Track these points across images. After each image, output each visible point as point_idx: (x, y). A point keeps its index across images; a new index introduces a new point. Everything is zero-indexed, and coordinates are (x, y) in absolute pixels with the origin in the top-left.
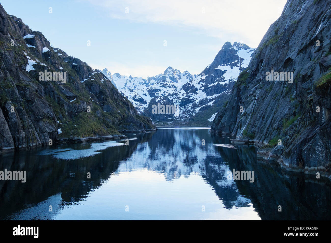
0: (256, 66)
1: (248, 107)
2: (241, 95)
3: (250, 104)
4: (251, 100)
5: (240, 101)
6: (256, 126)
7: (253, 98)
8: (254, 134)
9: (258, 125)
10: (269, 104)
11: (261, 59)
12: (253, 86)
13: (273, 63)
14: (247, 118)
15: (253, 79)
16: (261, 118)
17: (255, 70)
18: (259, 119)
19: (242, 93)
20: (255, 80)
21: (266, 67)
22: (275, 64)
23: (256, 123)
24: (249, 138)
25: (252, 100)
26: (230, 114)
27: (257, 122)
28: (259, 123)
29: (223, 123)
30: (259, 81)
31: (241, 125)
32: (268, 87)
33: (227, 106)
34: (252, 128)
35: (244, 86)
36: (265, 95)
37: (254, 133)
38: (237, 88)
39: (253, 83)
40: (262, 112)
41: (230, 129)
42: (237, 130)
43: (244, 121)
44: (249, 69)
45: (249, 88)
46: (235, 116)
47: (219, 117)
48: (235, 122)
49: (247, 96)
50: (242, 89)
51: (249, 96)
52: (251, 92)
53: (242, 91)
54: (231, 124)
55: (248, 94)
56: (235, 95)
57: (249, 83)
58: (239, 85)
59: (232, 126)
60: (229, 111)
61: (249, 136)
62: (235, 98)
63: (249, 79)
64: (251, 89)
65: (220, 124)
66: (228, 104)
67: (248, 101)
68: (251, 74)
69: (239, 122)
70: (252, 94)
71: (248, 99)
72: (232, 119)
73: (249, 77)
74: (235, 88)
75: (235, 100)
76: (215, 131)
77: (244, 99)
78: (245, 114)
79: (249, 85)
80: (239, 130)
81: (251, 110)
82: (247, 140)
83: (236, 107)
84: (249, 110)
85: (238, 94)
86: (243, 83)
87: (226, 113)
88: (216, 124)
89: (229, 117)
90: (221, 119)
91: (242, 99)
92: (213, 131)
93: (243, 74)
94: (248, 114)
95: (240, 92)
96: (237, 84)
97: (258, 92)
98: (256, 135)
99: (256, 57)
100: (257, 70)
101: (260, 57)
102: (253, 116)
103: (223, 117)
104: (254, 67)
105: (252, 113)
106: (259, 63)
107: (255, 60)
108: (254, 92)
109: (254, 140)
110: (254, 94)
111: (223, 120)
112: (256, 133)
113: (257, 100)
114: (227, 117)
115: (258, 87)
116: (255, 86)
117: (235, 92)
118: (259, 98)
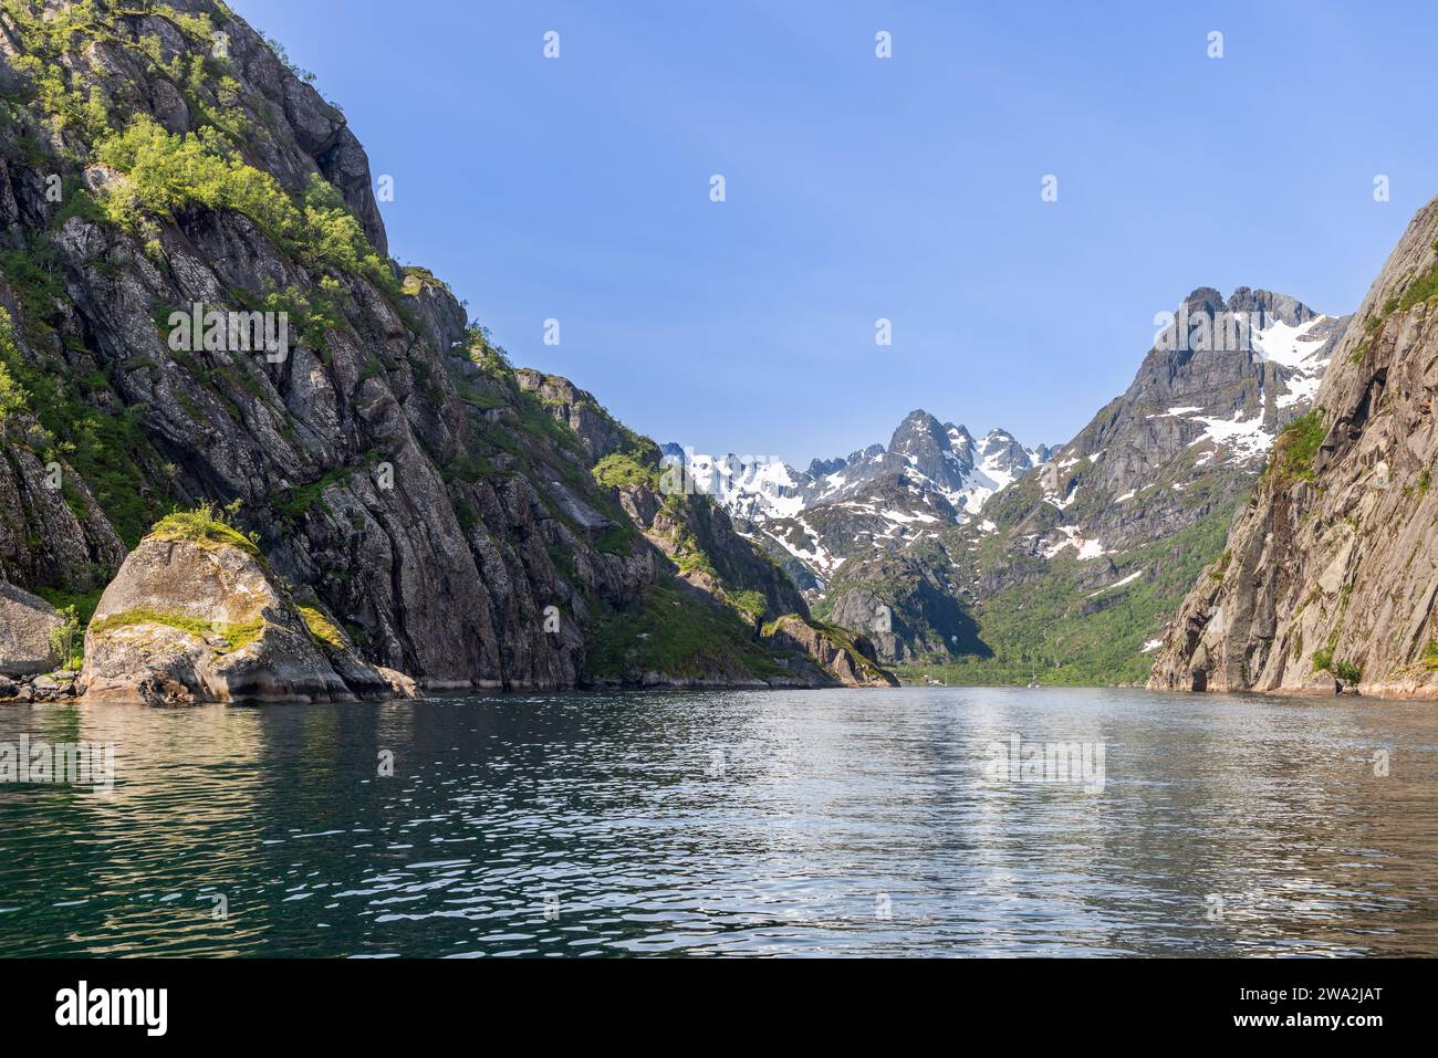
0: (1356, 396)
1: (1327, 566)
2: (1292, 521)
3: (1334, 553)
4: (1340, 539)
5: (1290, 547)
6: (1366, 636)
7: (1349, 528)
8: (1363, 665)
9: (1378, 631)
10: (1420, 543)
11: (1378, 367)
12: (1346, 479)
14: (1324, 611)
15: (1345, 452)
16: (1390, 599)
17: (1351, 416)
18: (1380, 605)
19: (1295, 514)
20: (1352, 455)
21: (1403, 399)
23: (1365, 625)
24: (1341, 681)
25: (1346, 538)
26: (1244, 608)
27: (1371, 620)
28: (1382, 622)
29: (1210, 647)
30: (1371, 461)
31: (1300, 640)
32: (1414, 479)
33: (1227, 574)
34: (1350, 646)
35: (1306, 484)
36: (1404, 512)
37: (1360, 659)
38: (1272, 494)
39: (1345, 470)
40: (1389, 578)
41: (1244, 672)
42: (1283, 661)
43: (1313, 625)
44: (1324, 411)
45: (1327, 489)
46: (1266, 617)
47: (1192, 620)
48: (1268, 641)
49: (1318, 527)
50: (1294, 496)
51: (1331, 523)
52: (1339, 507)
53: (1295, 506)
54: (1250, 651)
55: (1327, 514)
56: (1265, 523)
57: (1324, 468)
58: (1279, 481)
59: (1256, 657)
60: (1240, 595)
61: (1341, 673)
62: (1265, 536)
63: (1326, 453)
64: (1338, 495)
65: (1200, 651)
66: (1234, 563)
67: (1330, 544)
68: (1335, 433)
69: (1291, 630)
70: (1346, 512)
71: (1328, 535)
72: (1255, 629)
73: (1327, 444)
74: (1263, 496)
75: (1263, 545)
76: (1171, 686)
77: (1305, 539)
78: (1315, 597)
79: (1328, 476)
80: (1290, 661)
81: (1340, 579)
82: (1333, 687)
83: (1270, 574)
84: (1333, 578)
85: (1279, 520)
86: (1301, 469)
87: (1224, 601)
88: (1181, 654)
89: (1238, 620)
90: (1203, 631)
91: (1298, 537)
92: (1165, 686)
93: (1296, 433)
94: (1331, 596)
95: (1286, 509)
96: (1273, 477)
97: (1369, 501)
98: (1367, 668)
99: (1356, 359)
100: (1359, 415)
101: (1373, 357)
102: (1353, 597)
103: (1209, 620)
104: (1350, 404)
105: (1348, 589)
106: (1370, 385)
107: (1351, 371)
108: (1351, 505)
109: (1363, 688)
110: (1354, 513)
111: (1212, 634)
112: (1371, 659)
113: (1367, 533)
114: (1230, 621)
115: (1371, 482)
116: (1355, 480)
117: (1262, 512)
118: (1375, 528)
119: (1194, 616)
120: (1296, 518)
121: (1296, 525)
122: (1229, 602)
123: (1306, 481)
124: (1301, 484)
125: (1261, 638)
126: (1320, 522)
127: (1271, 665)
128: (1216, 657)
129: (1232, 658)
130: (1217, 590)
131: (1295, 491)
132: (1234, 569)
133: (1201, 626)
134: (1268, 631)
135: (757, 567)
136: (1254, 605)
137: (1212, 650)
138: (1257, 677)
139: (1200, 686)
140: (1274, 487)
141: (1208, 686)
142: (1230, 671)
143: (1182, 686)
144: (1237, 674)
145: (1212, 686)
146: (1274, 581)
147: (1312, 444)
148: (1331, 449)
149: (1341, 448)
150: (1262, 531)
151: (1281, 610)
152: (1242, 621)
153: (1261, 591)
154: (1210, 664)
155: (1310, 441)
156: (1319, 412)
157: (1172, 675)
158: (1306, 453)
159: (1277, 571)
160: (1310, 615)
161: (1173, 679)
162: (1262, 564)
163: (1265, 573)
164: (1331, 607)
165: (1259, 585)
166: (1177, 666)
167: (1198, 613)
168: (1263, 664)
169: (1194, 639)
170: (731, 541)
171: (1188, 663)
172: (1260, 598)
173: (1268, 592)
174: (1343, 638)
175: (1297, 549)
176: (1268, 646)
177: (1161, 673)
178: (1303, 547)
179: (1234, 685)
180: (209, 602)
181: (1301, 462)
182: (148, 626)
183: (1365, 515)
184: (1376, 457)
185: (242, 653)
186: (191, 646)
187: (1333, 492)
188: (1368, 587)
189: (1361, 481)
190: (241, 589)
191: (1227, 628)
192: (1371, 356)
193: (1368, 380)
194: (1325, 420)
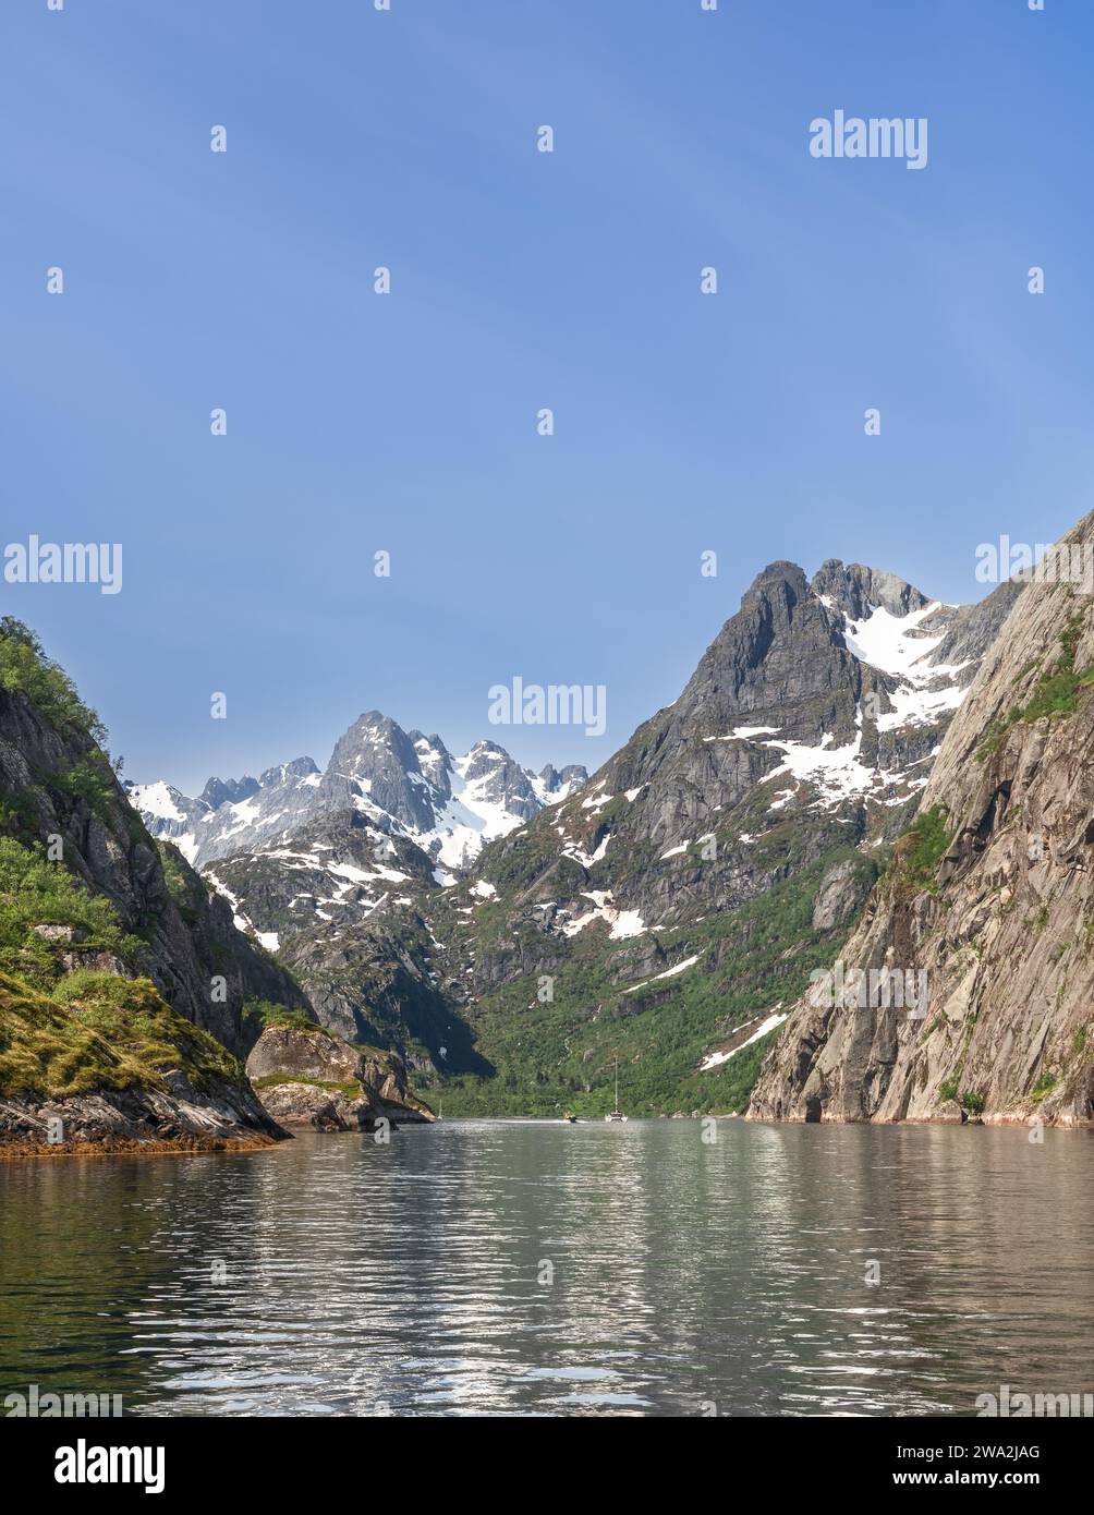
0: (982, 807)
1: (952, 993)
2: (915, 936)
3: (959, 979)
4: (964, 964)
5: (912, 964)
6: (989, 1067)
7: (973, 954)
8: (986, 1095)
9: (1000, 1062)
10: (1037, 980)
11: (1004, 778)
12: (971, 898)
13: (1051, 821)
14: (950, 1039)
15: (970, 867)
16: (1011, 1032)
17: (975, 828)
18: (1003, 1037)
19: (918, 928)
20: (976, 872)
21: (1025, 830)
22: (1055, 827)
23: (988, 1056)
24: (966, 1110)
25: (970, 964)
26: (864, 1029)
27: (993, 1052)
28: (1004, 1054)
29: (826, 1072)
30: (995, 884)
31: (925, 1068)
32: (1034, 913)
34: (975, 1076)
35: (929, 897)
36: (1025, 945)
37: (984, 1090)
38: (893, 903)
39: (969, 887)
40: (1010, 1012)
41: (863, 1099)
42: (909, 1091)
43: (938, 1052)
44: (948, 810)
45: (951, 905)
46: (886, 1039)
47: (804, 1042)
48: (889, 1066)
49: (942, 946)
50: (918, 909)
51: (956, 945)
52: (964, 929)
53: (918, 920)
54: (870, 1077)
55: (951, 934)
56: (885, 935)
57: (948, 882)
58: (900, 890)
59: (876, 1085)
60: (859, 1014)
61: (966, 1103)
62: (885, 950)
63: (950, 864)
64: (963, 916)
65: (814, 1076)
67: (954, 969)
68: (960, 843)
69: (918, 1057)
70: (970, 936)
71: (952, 960)
72: (874, 1054)
73: (952, 855)
74: (882, 903)
75: (883, 960)
76: (779, 1116)
77: (930, 956)
78: (940, 1024)
79: (952, 891)
80: (916, 1090)
81: (965, 1006)
82: (959, 1116)
84: (958, 1005)
85: (901, 934)
86: (924, 878)
87: (840, 1022)
88: (790, 1079)
89: (856, 1043)
90: (815, 1054)
91: (921, 954)
92: (771, 1117)
93: (918, 835)
94: (956, 1024)
95: (908, 922)
96: (894, 884)
97: (992, 927)
98: (990, 1098)
99: (981, 758)
100: (984, 828)
101: (997, 768)
102: (978, 1027)
103: (824, 1041)
104: (975, 813)
105: (973, 1019)
106: (995, 796)
107: (975, 772)
108: (976, 929)
109: (986, 1117)
110: (978, 938)
111: (828, 1058)
112: (993, 1089)
113: (991, 962)
114: (848, 1043)
115: (994, 907)
116: (979, 901)
117: (882, 922)
118: (997, 958)
119: (806, 1037)
120: (918, 933)
121: (919, 941)
122: (846, 1023)
123: (928, 893)
124: (925, 896)
125: (882, 1063)
126: (944, 941)
127: (895, 1093)
128: (832, 1084)
129: (850, 1085)
131: (918, 903)
133: (814, 1048)
134: (889, 1056)
136: (873, 1026)
137: (827, 1075)
138: (877, 1106)
139: (814, 1116)
140: (894, 895)
141: (823, 1116)
142: (847, 1099)
143: (792, 1117)
144: (856, 1102)
145: (827, 1115)
147: (935, 849)
148: (955, 860)
149: (966, 860)
150: (882, 944)
151: (903, 1034)
152: (862, 1043)
153: (882, 1011)
154: (826, 1092)
155: (933, 845)
156: (942, 811)
157: (780, 1103)
158: (930, 859)
160: (934, 1043)
161: (780, 1109)
164: (956, 1035)
166: (786, 1093)
167: (811, 1034)
168: (883, 1092)
169: (806, 1065)
170: (231, 936)
171: (800, 1090)
172: (880, 1019)
173: (889, 1012)
174: (968, 1068)
176: (889, 1072)
177: (765, 1101)
178: (926, 967)
179: (852, 1115)
180: (317, 1069)
181: (925, 869)
182: (296, 1085)
183: (989, 942)
184: (1000, 879)
185: (361, 1101)
186: (331, 1097)
187: (957, 910)
188: (991, 1018)
189: (985, 904)
190: (334, 1061)
191: (845, 1051)
192: (996, 763)
193: (992, 791)
194: (949, 824)
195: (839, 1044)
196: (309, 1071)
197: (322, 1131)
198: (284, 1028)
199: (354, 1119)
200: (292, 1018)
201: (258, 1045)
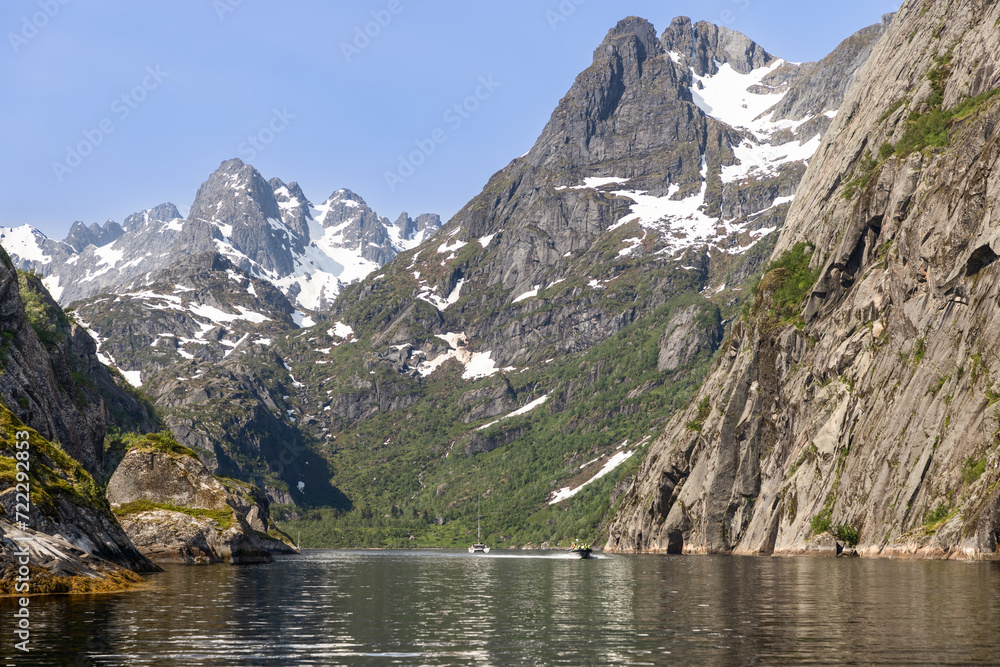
0: (850, 243)
1: (821, 425)
2: (780, 371)
3: (829, 412)
4: (834, 398)
5: (777, 399)
6: (864, 500)
7: (844, 387)
8: (861, 527)
9: (875, 495)
10: (914, 412)
11: (873, 214)
12: (840, 333)
13: (929, 253)
14: (820, 472)
15: (838, 302)
16: (886, 465)
17: (844, 263)
18: (877, 469)
19: (784, 363)
20: (845, 306)
21: (901, 263)
22: (934, 258)
23: (863, 488)
24: (841, 543)
25: (841, 397)
26: (727, 462)
27: (868, 484)
28: (879, 486)
29: (687, 504)
30: (866, 317)
31: (794, 501)
32: (909, 345)
33: (707, 424)
34: (848, 508)
35: (796, 332)
36: (900, 378)
37: (858, 522)
38: (758, 338)
39: (837, 322)
40: (885, 443)
41: (725, 532)
42: (775, 524)
43: (807, 484)
44: (813, 247)
45: (818, 340)
46: (749, 472)
47: (666, 475)
48: (751, 498)
49: (809, 380)
50: (784, 343)
51: (824, 379)
52: (833, 363)
53: (784, 354)
54: (733, 509)
55: (819, 368)
56: (750, 369)
57: (815, 316)
58: (765, 325)
59: (738, 518)
60: (722, 448)
61: (840, 535)
62: (749, 385)
63: (817, 300)
64: (831, 350)
65: (676, 509)
66: (714, 412)
67: (824, 402)
68: (827, 278)
69: (785, 490)
70: (840, 369)
71: (821, 393)
72: (737, 487)
73: (819, 290)
74: (746, 338)
75: (748, 394)
76: (639, 548)
77: (795, 391)
78: (809, 456)
79: (819, 326)
80: (784, 523)
81: (836, 439)
82: (833, 548)
83: (754, 427)
84: (828, 437)
85: (765, 368)
86: (790, 313)
87: (702, 455)
88: (651, 512)
89: (720, 476)
90: (677, 487)
91: (786, 389)
92: (630, 549)
93: (783, 271)
94: (826, 456)
95: (774, 357)
96: (758, 320)
97: (864, 361)
98: (865, 530)
99: (848, 195)
100: (852, 264)
101: (868, 203)
102: (851, 460)
103: (686, 475)
104: (843, 249)
105: (844, 451)
106: (865, 232)
107: (843, 209)
108: (846, 363)
109: (861, 549)
110: (849, 372)
111: (689, 491)
112: (868, 521)
113: (863, 395)
114: (711, 477)
115: (866, 341)
116: (849, 335)
117: (746, 357)
118: (870, 390)
119: (668, 470)
120: (784, 368)
121: (784, 375)
122: (708, 457)
123: (795, 328)
124: (791, 331)
125: (744, 496)
126: (811, 376)
127: (759, 526)
128: (695, 517)
129: (713, 517)
130: (694, 442)
131: (784, 338)
132: (714, 421)
133: (675, 481)
134: (751, 489)
135: (121, 401)
136: (736, 460)
137: (689, 508)
138: (739, 538)
139: (675, 548)
140: (760, 331)
141: (684, 548)
142: (710, 531)
143: (652, 549)
144: (718, 535)
145: (688, 547)
146: (759, 434)
147: (801, 285)
148: (823, 295)
149: (833, 295)
150: (746, 379)
151: (767, 466)
152: (726, 476)
153: (745, 445)
154: (687, 524)
155: (798, 281)
156: (807, 248)
157: (640, 535)
158: (796, 293)
159: (762, 423)
160: (804, 476)
161: (640, 541)
162: (746, 415)
163: (749, 425)
164: (826, 468)
165: (742, 438)
166: (646, 525)
167: (673, 467)
168: (745, 525)
169: (667, 498)
170: (94, 368)
171: (660, 523)
172: (743, 452)
173: (752, 446)
174: (840, 501)
175: (786, 402)
176: (751, 504)
177: (625, 533)
178: (793, 401)
179: (714, 547)
180: (186, 495)
181: (790, 305)
182: (162, 512)
183: (860, 375)
184: (872, 313)
185: (234, 530)
186: (201, 525)
187: (825, 345)
188: (865, 450)
189: (856, 338)
190: (204, 486)
191: (708, 484)
192: (866, 201)
193: (861, 226)
194: (815, 260)
195: (702, 477)
196: (176, 497)
197: (190, 564)
198: (148, 450)
199: (227, 550)
200: (158, 439)
201: (121, 469)
